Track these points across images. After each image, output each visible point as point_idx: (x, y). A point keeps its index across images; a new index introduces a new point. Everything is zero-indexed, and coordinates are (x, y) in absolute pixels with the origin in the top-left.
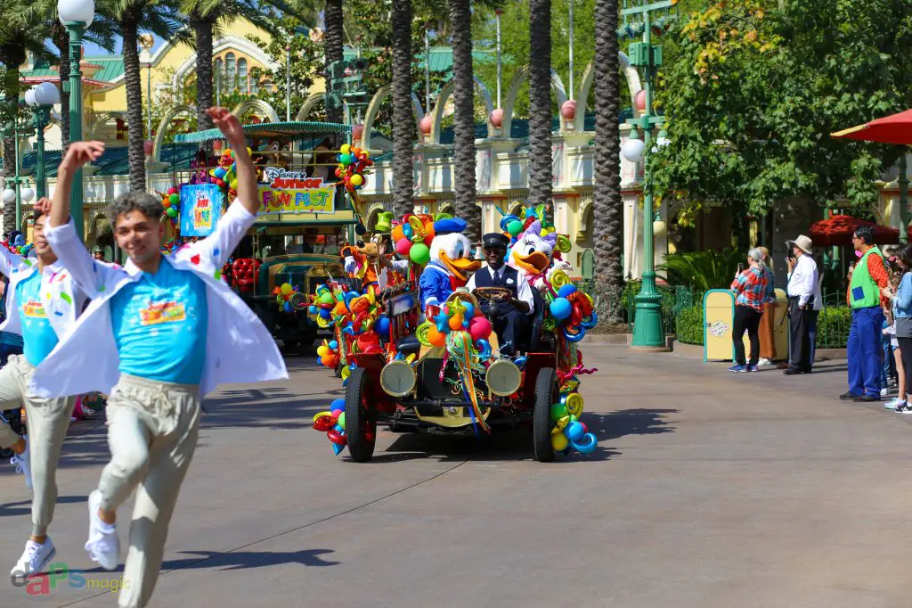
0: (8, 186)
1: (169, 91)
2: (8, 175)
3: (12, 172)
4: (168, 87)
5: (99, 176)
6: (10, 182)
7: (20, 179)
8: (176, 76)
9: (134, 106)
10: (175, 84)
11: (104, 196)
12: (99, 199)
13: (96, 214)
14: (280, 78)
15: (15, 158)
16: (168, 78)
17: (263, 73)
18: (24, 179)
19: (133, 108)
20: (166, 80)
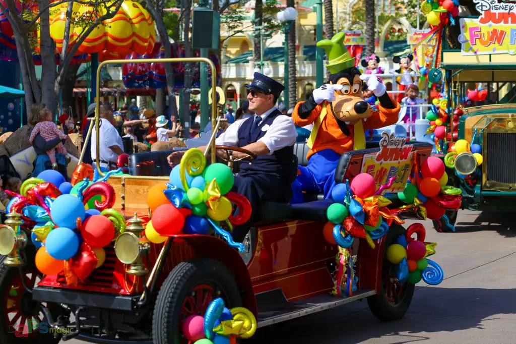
0: (257, 67)
1: (345, 13)
2: (256, 60)
3: (259, 58)
4: (345, 11)
5: (308, 61)
6: (258, 65)
7: (263, 62)
8: (349, 4)
9: (329, 21)
10: (348, 8)
11: (311, 73)
12: (308, 74)
13: (306, 83)
14: (409, 5)
15: (260, 51)
16: (345, 5)
17: (399, 2)
18: (266, 63)
19: (328, 23)
20: (343, 7)
